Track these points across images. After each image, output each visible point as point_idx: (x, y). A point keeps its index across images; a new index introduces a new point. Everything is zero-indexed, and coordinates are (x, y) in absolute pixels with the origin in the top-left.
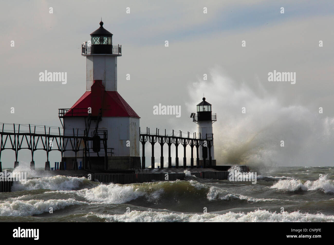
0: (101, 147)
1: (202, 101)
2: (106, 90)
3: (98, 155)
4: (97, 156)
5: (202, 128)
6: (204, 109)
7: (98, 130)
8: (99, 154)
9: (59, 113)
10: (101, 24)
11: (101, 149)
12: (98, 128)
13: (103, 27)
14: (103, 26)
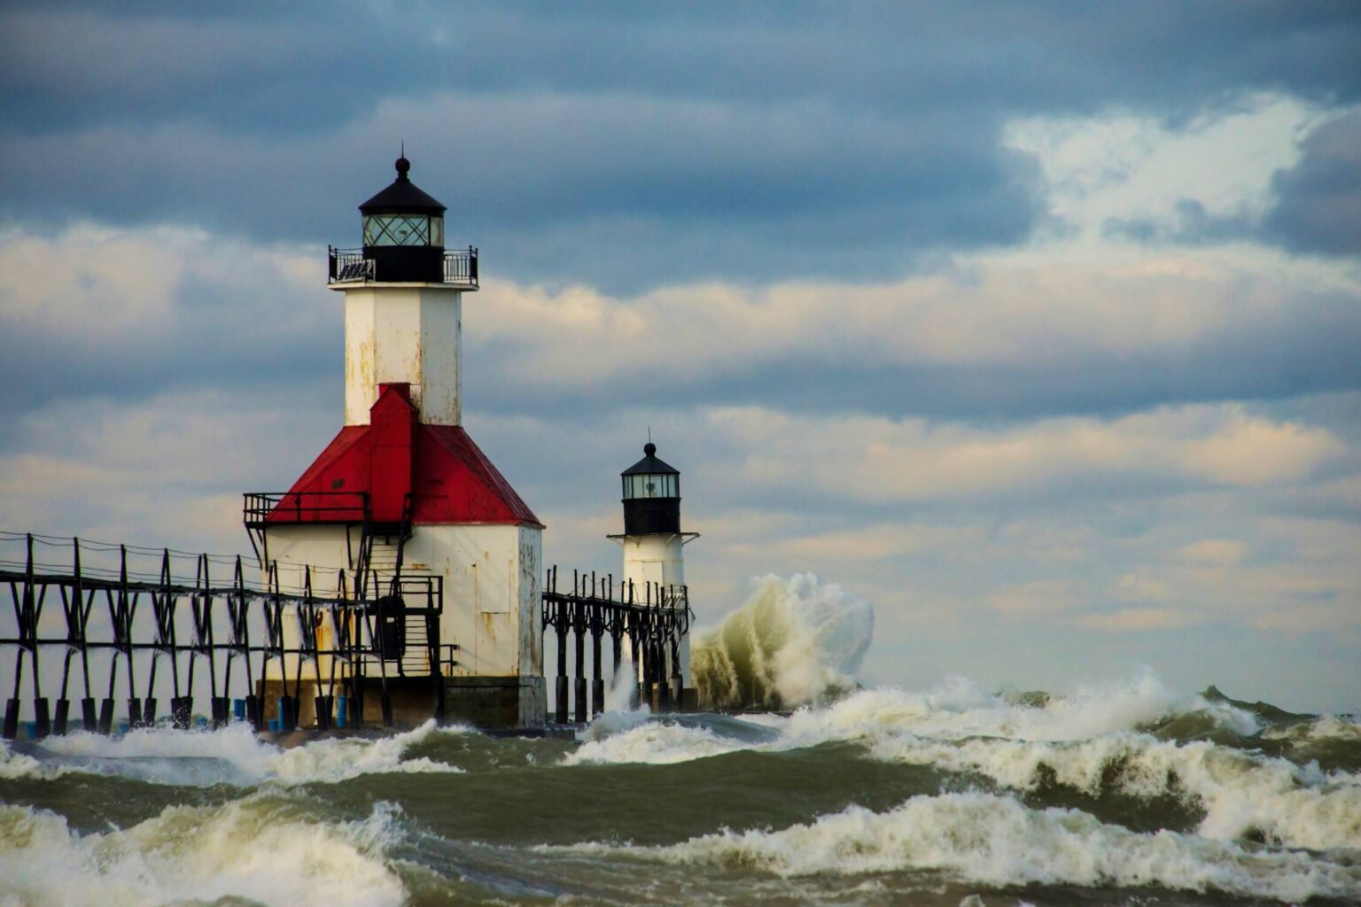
0: (407, 642)
1: (644, 455)
2: (425, 421)
3: (400, 670)
4: (398, 675)
5: (643, 562)
6: (651, 487)
7: (402, 573)
8: (404, 668)
9: (246, 511)
10: (403, 166)
11: (408, 648)
12: (402, 567)
13: (408, 181)
14: (408, 177)
